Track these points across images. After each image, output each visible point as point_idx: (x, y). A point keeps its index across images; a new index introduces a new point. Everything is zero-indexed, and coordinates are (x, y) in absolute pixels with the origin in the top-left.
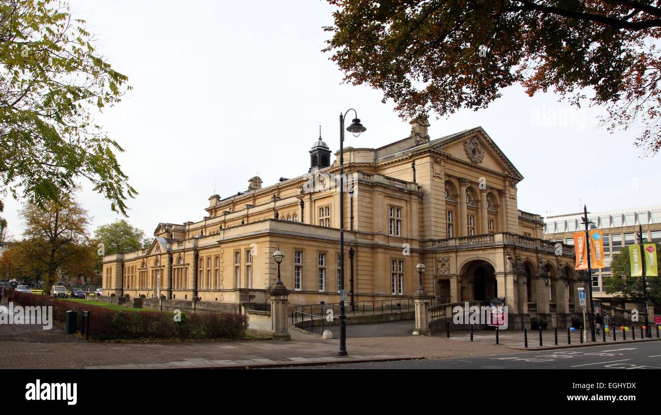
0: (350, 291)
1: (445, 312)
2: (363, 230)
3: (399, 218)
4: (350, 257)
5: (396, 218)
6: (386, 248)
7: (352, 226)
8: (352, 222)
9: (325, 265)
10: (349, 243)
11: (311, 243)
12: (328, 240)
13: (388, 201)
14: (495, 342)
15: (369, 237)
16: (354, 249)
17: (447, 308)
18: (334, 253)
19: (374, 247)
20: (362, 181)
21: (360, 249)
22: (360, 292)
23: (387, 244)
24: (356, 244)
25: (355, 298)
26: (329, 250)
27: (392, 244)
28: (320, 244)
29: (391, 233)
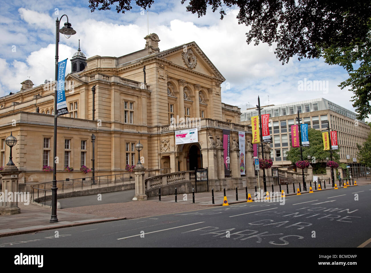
0: (92, 169)
1: (162, 181)
2: (103, 120)
3: (132, 110)
4: (92, 142)
5: (129, 110)
6: (121, 133)
7: (94, 117)
8: (94, 114)
9: (70, 148)
10: (91, 130)
12: (73, 128)
13: (123, 97)
14: (192, 202)
15: (108, 125)
16: (95, 135)
17: (163, 178)
18: (78, 139)
19: (110, 133)
20: (102, 81)
21: (99, 135)
22: (100, 169)
23: (122, 130)
24: (96, 131)
26: (74, 136)
27: (126, 130)
28: (66, 132)
29: (126, 122)
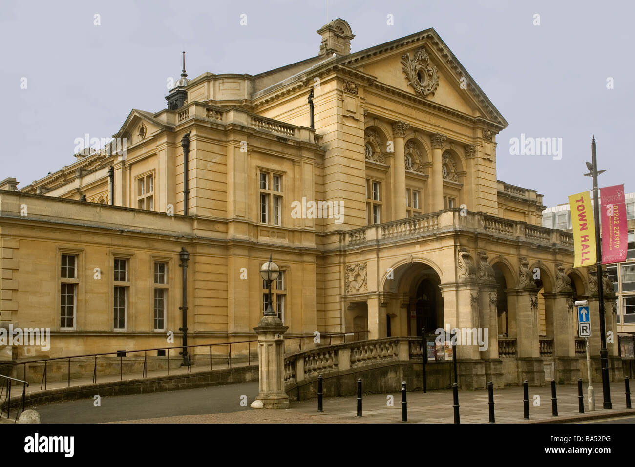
0: (180, 329)
1: (337, 360)
2: (205, 214)
3: (279, 193)
4: (180, 266)
5: (272, 192)
6: (251, 247)
7: (187, 208)
8: (187, 200)
9: (129, 281)
10: (178, 238)
11: (97, 239)
12: (133, 232)
13: (257, 161)
15: (221, 227)
16: (189, 250)
17: (340, 353)
18: (148, 258)
19: (226, 246)
20: (204, 122)
21: (199, 249)
22: (201, 329)
23: (253, 240)
24: (192, 239)
25: (190, 342)
26: (137, 252)
27: (263, 239)
28: (117, 241)
29: (264, 221)
